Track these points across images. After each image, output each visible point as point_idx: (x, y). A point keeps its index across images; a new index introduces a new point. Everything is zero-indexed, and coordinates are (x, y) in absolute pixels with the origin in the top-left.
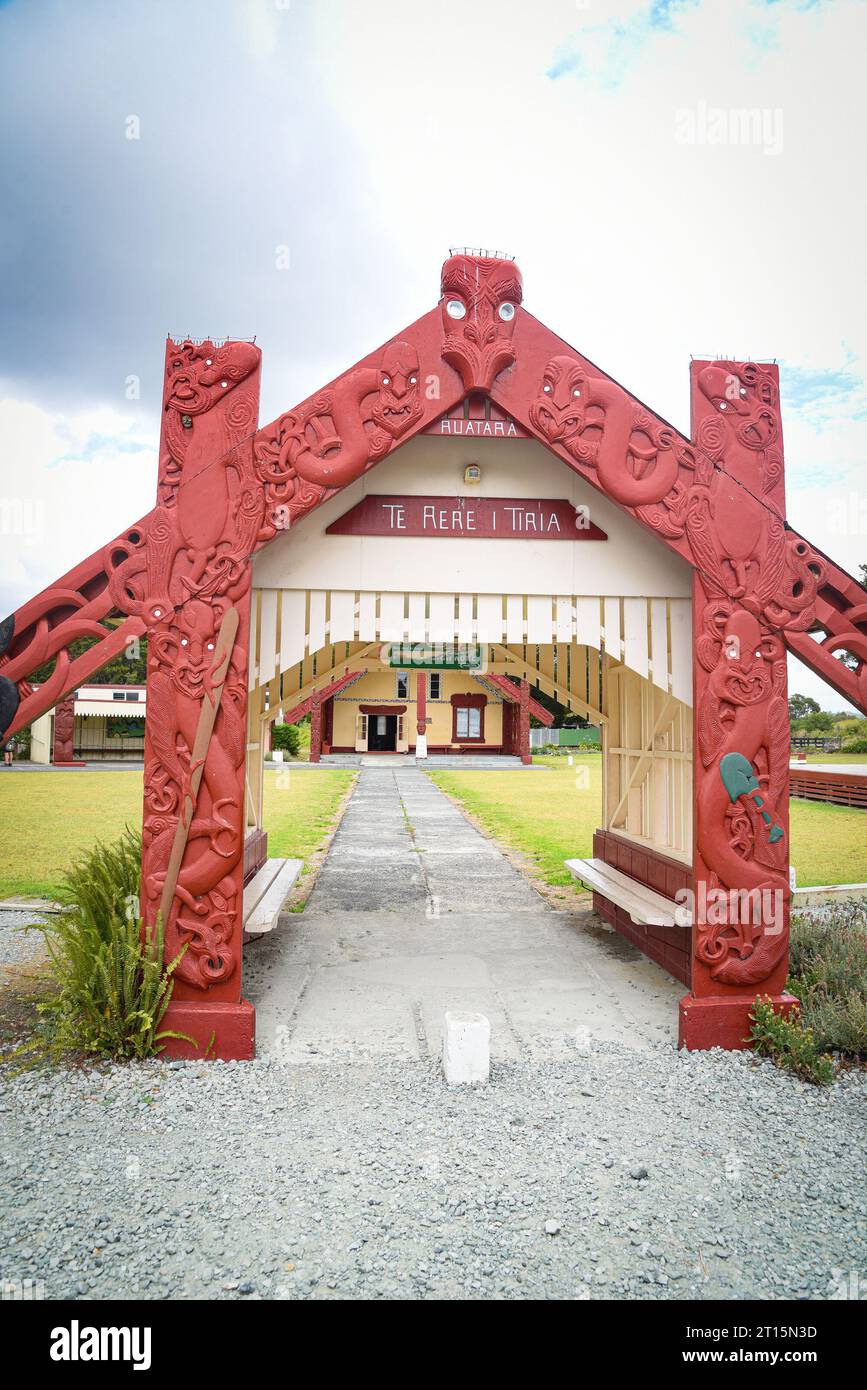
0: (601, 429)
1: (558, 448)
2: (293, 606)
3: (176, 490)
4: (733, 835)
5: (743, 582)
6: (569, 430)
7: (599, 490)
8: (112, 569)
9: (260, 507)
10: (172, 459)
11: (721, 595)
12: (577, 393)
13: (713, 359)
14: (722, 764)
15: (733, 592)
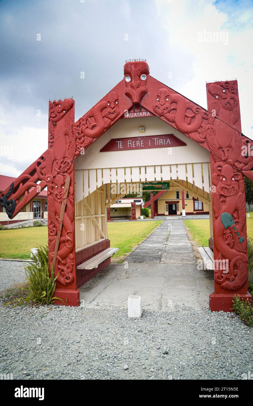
0: (176, 110)
1: (162, 118)
2: (93, 174)
3: (53, 143)
4: (227, 240)
5: (226, 155)
6: (165, 112)
7: (177, 129)
8: (37, 168)
9: (75, 146)
10: (51, 135)
11: (219, 160)
12: (167, 100)
13: (213, 82)
14: (221, 217)
15: (223, 159)
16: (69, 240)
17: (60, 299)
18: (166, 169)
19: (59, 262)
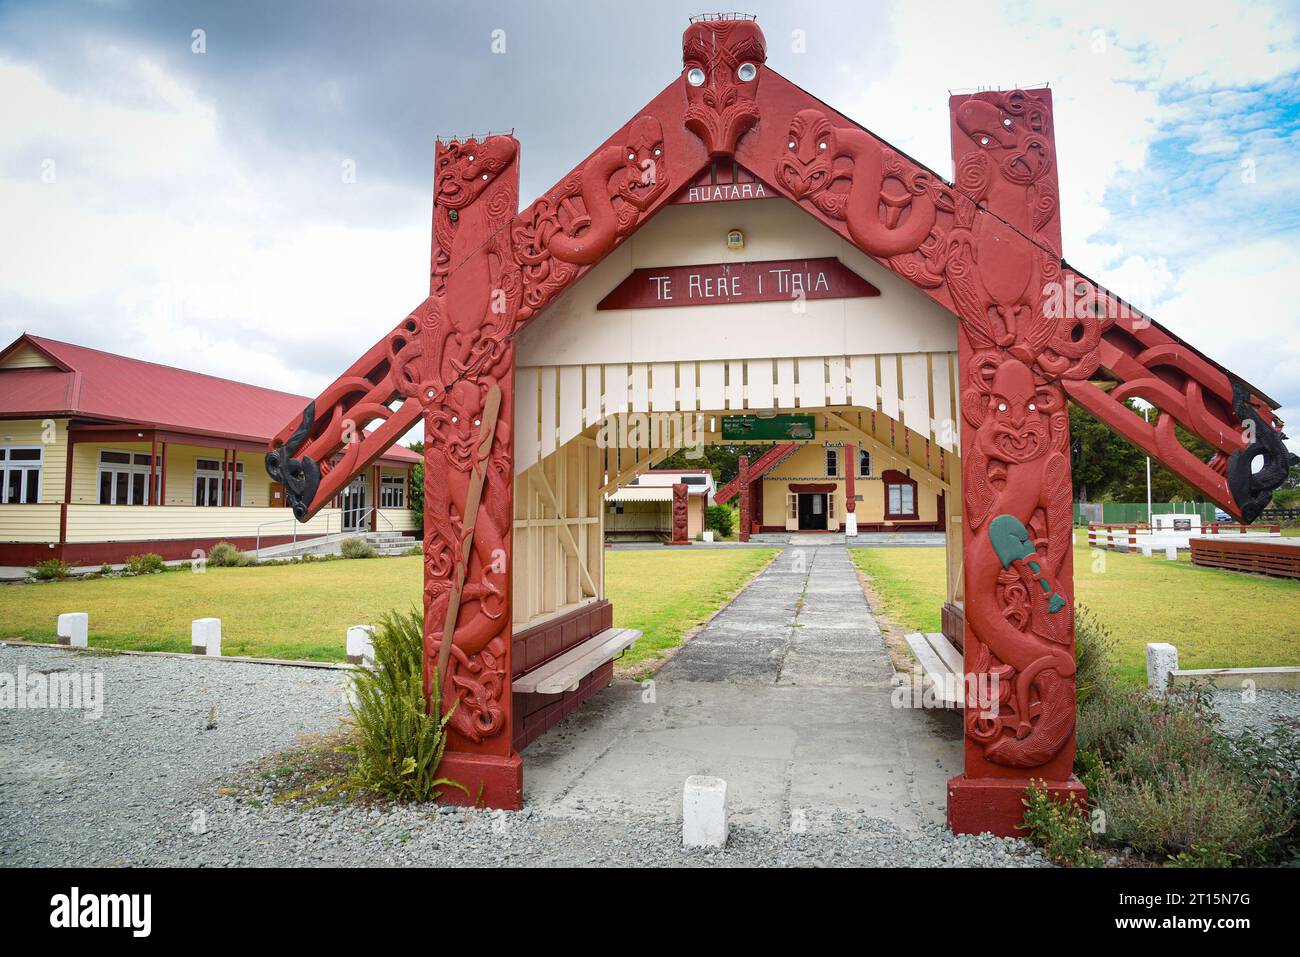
0: (850, 179)
1: (805, 204)
2: (571, 381)
3: (445, 279)
4: (1007, 604)
5: (1011, 329)
6: (816, 185)
7: (851, 243)
8: (392, 356)
9: (518, 288)
10: (442, 252)
11: (988, 345)
12: (823, 146)
13: (973, 92)
14: (991, 528)
15: (1000, 341)
16: (493, 594)
17: (457, 785)
18: (811, 372)
19: (458, 666)
